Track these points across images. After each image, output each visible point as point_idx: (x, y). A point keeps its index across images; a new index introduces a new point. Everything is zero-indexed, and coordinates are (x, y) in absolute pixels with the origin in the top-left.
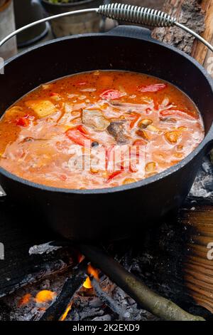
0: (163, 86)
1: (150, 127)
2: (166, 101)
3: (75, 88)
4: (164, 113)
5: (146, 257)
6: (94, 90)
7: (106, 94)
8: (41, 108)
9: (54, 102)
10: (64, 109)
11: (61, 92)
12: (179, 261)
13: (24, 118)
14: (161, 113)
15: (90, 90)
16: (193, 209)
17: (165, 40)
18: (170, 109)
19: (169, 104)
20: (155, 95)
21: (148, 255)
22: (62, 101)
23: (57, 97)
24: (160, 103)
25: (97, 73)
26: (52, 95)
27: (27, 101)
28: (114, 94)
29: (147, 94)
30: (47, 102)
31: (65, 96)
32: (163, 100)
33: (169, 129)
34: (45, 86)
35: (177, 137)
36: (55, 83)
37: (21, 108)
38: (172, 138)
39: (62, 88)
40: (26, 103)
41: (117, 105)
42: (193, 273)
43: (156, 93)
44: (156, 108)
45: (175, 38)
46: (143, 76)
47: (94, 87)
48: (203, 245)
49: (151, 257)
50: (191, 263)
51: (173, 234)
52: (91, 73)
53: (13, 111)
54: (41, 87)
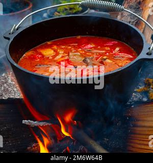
2: (117, 49)
6: (77, 44)
8: (46, 52)
9: (54, 49)
10: (59, 52)
11: (57, 45)
14: (114, 54)
22: (58, 49)
24: (114, 50)
25: (79, 37)
26: (52, 46)
31: (59, 47)
34: (49, 43)
40: (37, 50)
41: (89, 51)
44: (112, 52)
48: (137, 126)
49: (108, 140)
50: (131, 139)
51: (120, 124)
52: (75, 37)
53: (30, 53)
54: (47, 43)
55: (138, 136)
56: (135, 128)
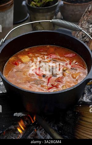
0: (74, 55)
1: (66, 71)
2: (74, 61)
3: (39, 52)
4: (73, 66)
5: (60, 124)
6: (46, 53)
7: (51, 56)
8: (24, 59)
9: (29, 57)
10: (33, 60)
11: (32, 53)
12: (73, 127)
13: (17, 62)
14: (72, 66)
15: (45, 53)
16: (80, 106)
17: (79, 34)
18: (76, 65)
19: (76, 63)
20: (70, 58)
21: (61, 124)
22: (33, 56)
23: (31, 55)
24: (72, 62)
25: (48, 46)
26: (29, 54)
27: (19, 55)
28: (54, 56)
29: (67, 57)
30: (27, 57)
31: (34, 55)
32: (73, 61)
33: (74, 73)
34: (26, 50)
35: (76, 76)
36: (30, 49)
37: (16, 58)
38: (74, 76)
39: (33, 51)
40: (18, 56)
41: (55, 61)
42: (78, 132)
43: (71, 57)
44: (70, 64)
45: (83, 34)
46: (67, 50)
47: (46, 52)
48: (83, 121)
49: (62, 124)
50: (77, 128)
51: (71, 116)
52: (46, 46)
53: (13, 59)
54: (25, 50)
55: (82, 127)
56: (81, 121)
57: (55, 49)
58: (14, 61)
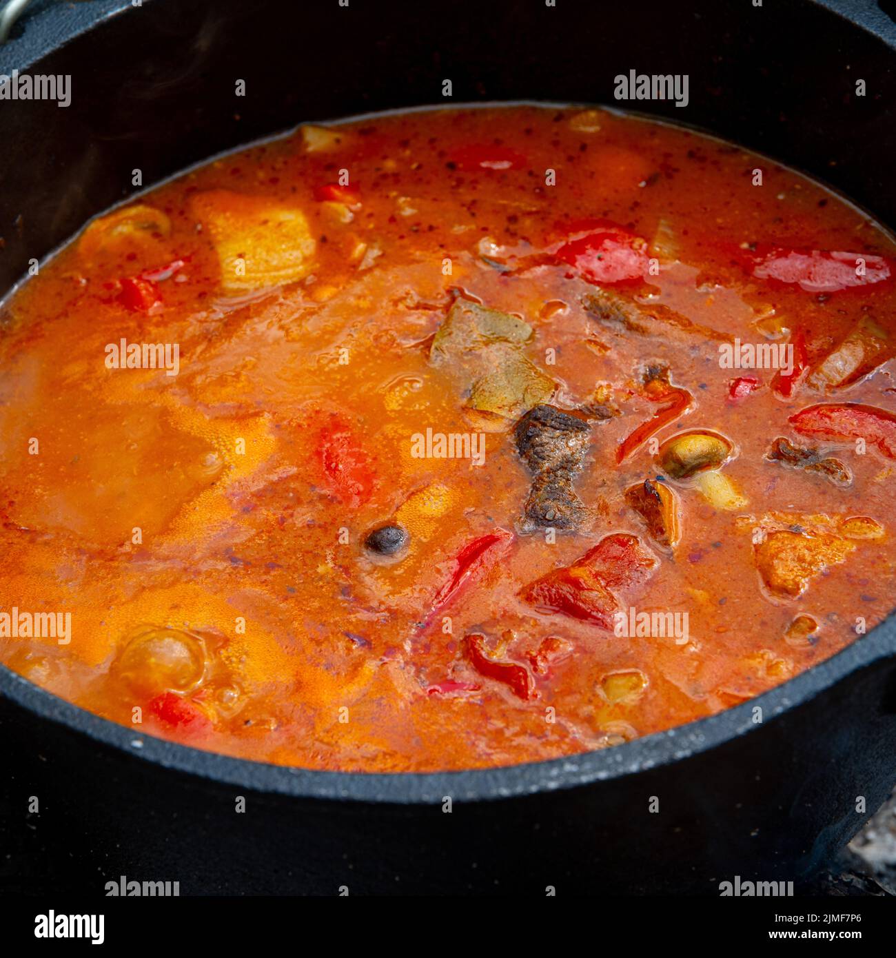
1: (705, 478)
2: (844, 359)
3: (453, 178)
4: (811, 420)
8: (247, 245)
14: (796, 418)
24: (816, 360)
25: (588, 123)
29: (774, 289)
34: (317, 139)
36: (365, 131)
37: (164, 222)
38: (781, 570)
39: (390, 165)
40: (198, 202)
52: (560, 117)
53: (126, 229)
54: (300, 136)
57: (664, 172)
58: (132, 257)
